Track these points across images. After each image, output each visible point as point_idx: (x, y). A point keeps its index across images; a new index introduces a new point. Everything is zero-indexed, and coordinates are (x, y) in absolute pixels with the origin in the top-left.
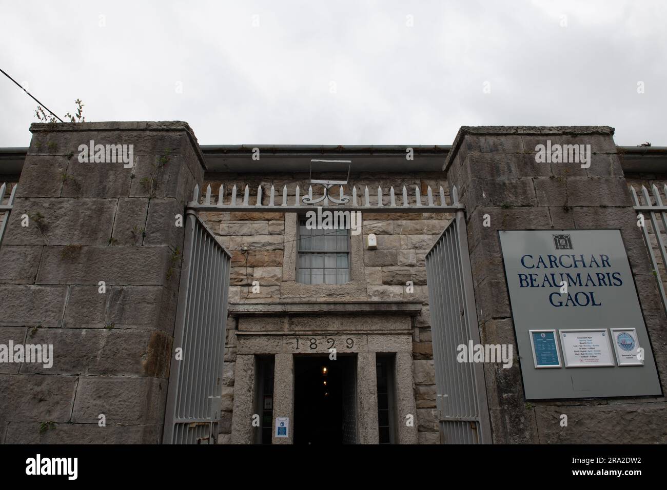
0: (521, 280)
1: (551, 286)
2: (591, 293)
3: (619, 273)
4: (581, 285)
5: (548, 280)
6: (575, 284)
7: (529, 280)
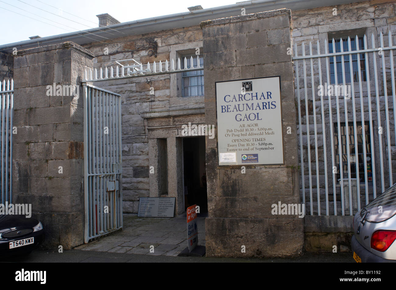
0: (222, 109)
1: (237, 111)
2: (258, 114)
3: (275, 102)
4: (253, 109)
5: (236, 108)
6: (250, 109)
7: (226, 109)
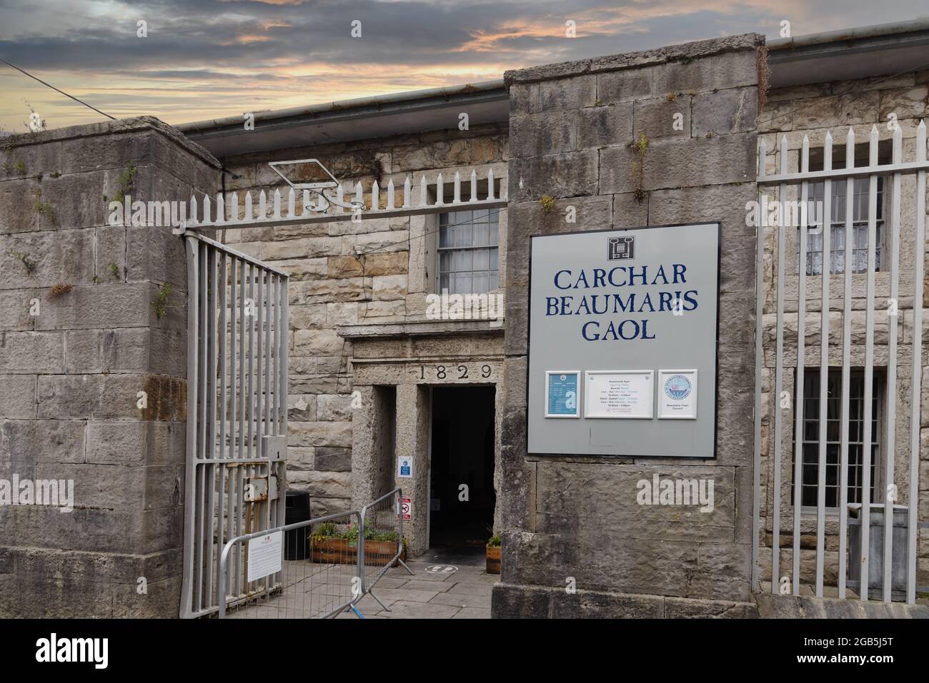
0: (549, 306)
1: (589, 312)
2: (645, 322)
3: (695, 292)
4: (632, 310)
5: (586, 305)
6: (624, 309)
7: (559, 306)
